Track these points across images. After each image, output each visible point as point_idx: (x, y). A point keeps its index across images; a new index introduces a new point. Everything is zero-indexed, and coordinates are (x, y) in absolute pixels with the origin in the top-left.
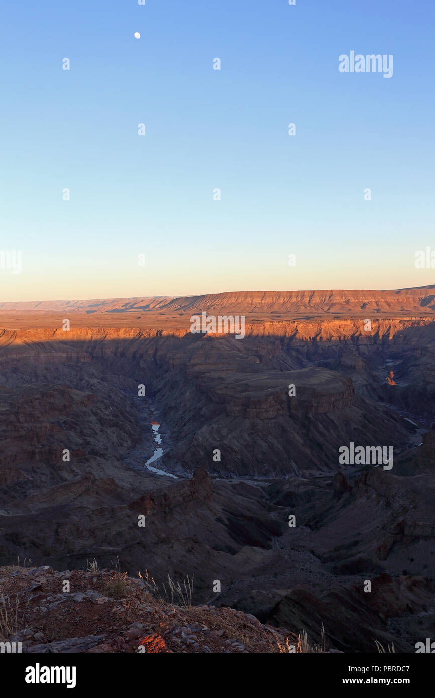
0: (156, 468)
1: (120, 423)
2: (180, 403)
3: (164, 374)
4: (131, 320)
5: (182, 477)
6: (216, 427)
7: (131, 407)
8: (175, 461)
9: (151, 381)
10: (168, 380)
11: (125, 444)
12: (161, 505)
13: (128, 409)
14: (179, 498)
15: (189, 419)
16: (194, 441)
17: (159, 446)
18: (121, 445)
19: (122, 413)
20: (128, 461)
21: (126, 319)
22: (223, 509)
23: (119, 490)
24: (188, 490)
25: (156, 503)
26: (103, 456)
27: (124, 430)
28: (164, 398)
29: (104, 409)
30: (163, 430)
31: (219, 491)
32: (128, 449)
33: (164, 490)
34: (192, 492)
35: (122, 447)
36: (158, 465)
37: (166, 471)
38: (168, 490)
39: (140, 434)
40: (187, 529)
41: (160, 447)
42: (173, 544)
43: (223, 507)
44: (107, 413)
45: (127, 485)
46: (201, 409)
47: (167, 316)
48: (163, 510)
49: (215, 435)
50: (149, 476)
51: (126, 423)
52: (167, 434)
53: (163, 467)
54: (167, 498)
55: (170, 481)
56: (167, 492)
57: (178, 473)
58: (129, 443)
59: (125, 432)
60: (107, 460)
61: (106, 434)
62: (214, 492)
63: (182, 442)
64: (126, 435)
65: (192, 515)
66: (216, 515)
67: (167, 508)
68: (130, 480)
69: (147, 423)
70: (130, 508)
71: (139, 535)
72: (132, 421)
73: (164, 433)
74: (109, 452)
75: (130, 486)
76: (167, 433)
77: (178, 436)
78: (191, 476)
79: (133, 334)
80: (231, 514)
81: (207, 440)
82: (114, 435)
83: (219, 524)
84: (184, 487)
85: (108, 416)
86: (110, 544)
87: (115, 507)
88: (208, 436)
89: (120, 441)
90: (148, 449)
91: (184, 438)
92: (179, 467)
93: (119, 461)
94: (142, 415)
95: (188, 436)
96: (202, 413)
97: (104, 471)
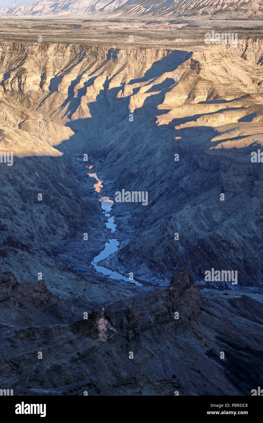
0: (108, 268)
1: (52, 197)
2: (147, 169)
3: (120, 121)
4: (67, 31)
5: (150, 284)
6: (203, 207)
7: (68, 173)
8: (138, 258)
9: (98, 131)
10: (127, 132)
11: (59, 231)
12: (121, 327)
13: (63, 176)
14: (149, 317)
15: (161, 195)
16: (169, 229)
17: (113, 234)
18: (54, 232)
19: (54, 182)
20: (64, 256)
21: (58, 29)
22: (217, 337)
23: (54, 301)
24: (163, 304)
25: (113, 323)
26: (25, 247)
27: (59, 209)
28: (119, 160)
29: (27, 174)
30: (119, 210)
31: (210, 309)
32: (65, 238)
33: (127, 304)
34: (169, 308)
35: (54, 234)
36: (111, 263)
37: (123, 275)
38: (133, 304)
39: (83, 216)
40: (161, 366)
41: (113, 236)
42: (142, 388)
43: (217, 334)
44: (32, 181)
45: (64, 294)
46: (179, 179)
47: (124, 25)
48: (125, 335)
49: (203, 221)
50: (99, 282)
51: (60, 197)
52: (125, 218)
53: (119, 268)
54: (131, 316)
55: (131, 290)
56: (130, 307)
57: (142, 278)
58: (66, 229)
59: (59, 211)
60: (33, 254)
61: (29, 215)
62: (202, 309)
63: (151, 231)
64: (61, 216)
65: (169, 344)
66: (206, 345)
67: (131, 332)
68: (69, 286)
69: (93, 199)
70: (73, 329)
71: (88, 371)
72: (71, 194)
73: (120, 216)
74: (35, 241)
75: (69, 295)
76: (126, 215)
77: (142, 221)
78: (165, 283)
79: (69, 53)
80: (230, 344)
81: (190, 229)
82: (43, 216)
83: (211, 360)
84: (157, 300)
85: (33, 185)
86: (42, 384)
87: (51, 327)
88: (191, 223)
89: (51, 225)
90: (94, 239)
91: (151, 224)
92: (144, 269)
93: (50, 256)
94: (85, 186)
95: (158, 221)
96: (182, 185)
97: (30, 272)
